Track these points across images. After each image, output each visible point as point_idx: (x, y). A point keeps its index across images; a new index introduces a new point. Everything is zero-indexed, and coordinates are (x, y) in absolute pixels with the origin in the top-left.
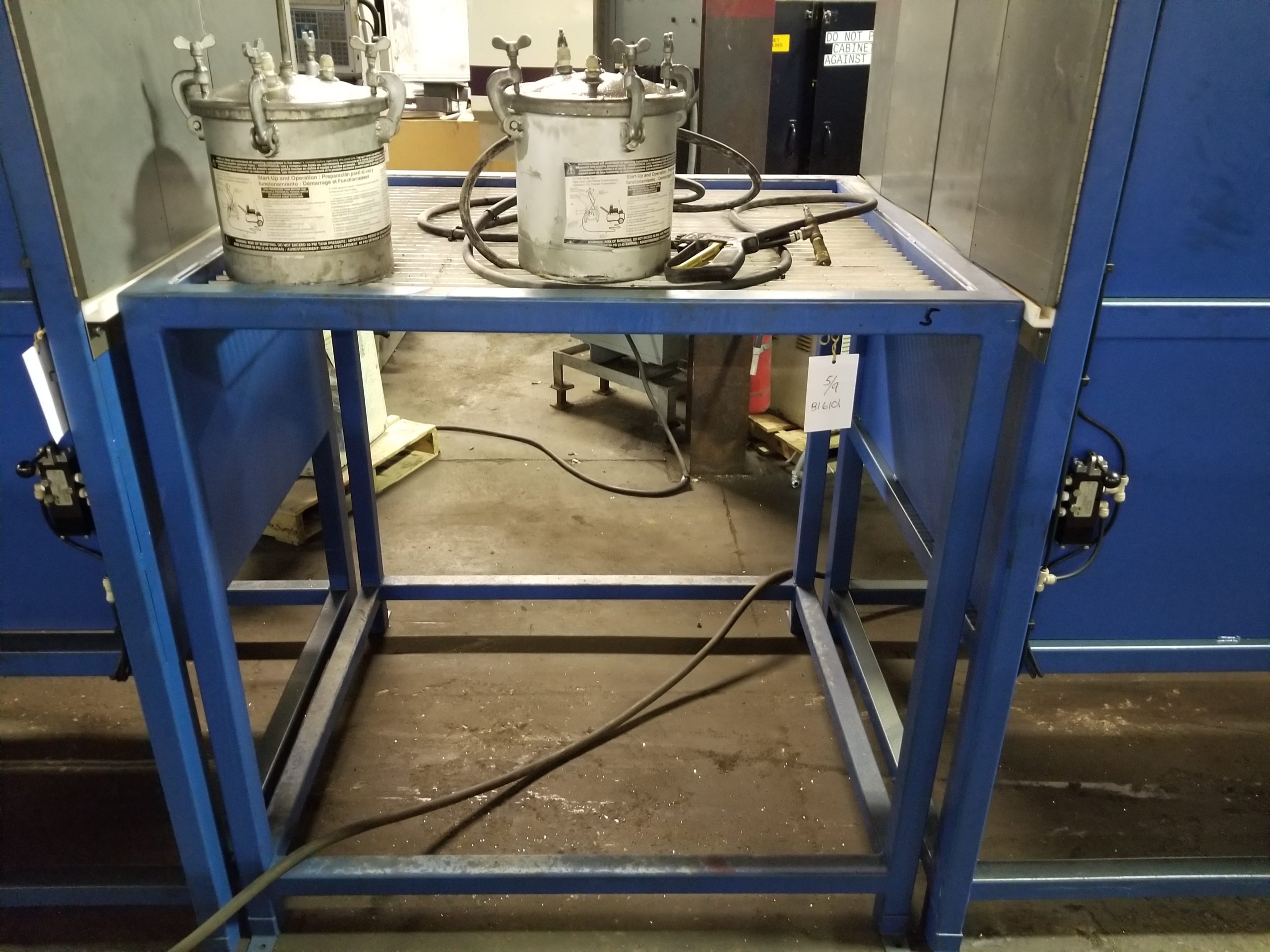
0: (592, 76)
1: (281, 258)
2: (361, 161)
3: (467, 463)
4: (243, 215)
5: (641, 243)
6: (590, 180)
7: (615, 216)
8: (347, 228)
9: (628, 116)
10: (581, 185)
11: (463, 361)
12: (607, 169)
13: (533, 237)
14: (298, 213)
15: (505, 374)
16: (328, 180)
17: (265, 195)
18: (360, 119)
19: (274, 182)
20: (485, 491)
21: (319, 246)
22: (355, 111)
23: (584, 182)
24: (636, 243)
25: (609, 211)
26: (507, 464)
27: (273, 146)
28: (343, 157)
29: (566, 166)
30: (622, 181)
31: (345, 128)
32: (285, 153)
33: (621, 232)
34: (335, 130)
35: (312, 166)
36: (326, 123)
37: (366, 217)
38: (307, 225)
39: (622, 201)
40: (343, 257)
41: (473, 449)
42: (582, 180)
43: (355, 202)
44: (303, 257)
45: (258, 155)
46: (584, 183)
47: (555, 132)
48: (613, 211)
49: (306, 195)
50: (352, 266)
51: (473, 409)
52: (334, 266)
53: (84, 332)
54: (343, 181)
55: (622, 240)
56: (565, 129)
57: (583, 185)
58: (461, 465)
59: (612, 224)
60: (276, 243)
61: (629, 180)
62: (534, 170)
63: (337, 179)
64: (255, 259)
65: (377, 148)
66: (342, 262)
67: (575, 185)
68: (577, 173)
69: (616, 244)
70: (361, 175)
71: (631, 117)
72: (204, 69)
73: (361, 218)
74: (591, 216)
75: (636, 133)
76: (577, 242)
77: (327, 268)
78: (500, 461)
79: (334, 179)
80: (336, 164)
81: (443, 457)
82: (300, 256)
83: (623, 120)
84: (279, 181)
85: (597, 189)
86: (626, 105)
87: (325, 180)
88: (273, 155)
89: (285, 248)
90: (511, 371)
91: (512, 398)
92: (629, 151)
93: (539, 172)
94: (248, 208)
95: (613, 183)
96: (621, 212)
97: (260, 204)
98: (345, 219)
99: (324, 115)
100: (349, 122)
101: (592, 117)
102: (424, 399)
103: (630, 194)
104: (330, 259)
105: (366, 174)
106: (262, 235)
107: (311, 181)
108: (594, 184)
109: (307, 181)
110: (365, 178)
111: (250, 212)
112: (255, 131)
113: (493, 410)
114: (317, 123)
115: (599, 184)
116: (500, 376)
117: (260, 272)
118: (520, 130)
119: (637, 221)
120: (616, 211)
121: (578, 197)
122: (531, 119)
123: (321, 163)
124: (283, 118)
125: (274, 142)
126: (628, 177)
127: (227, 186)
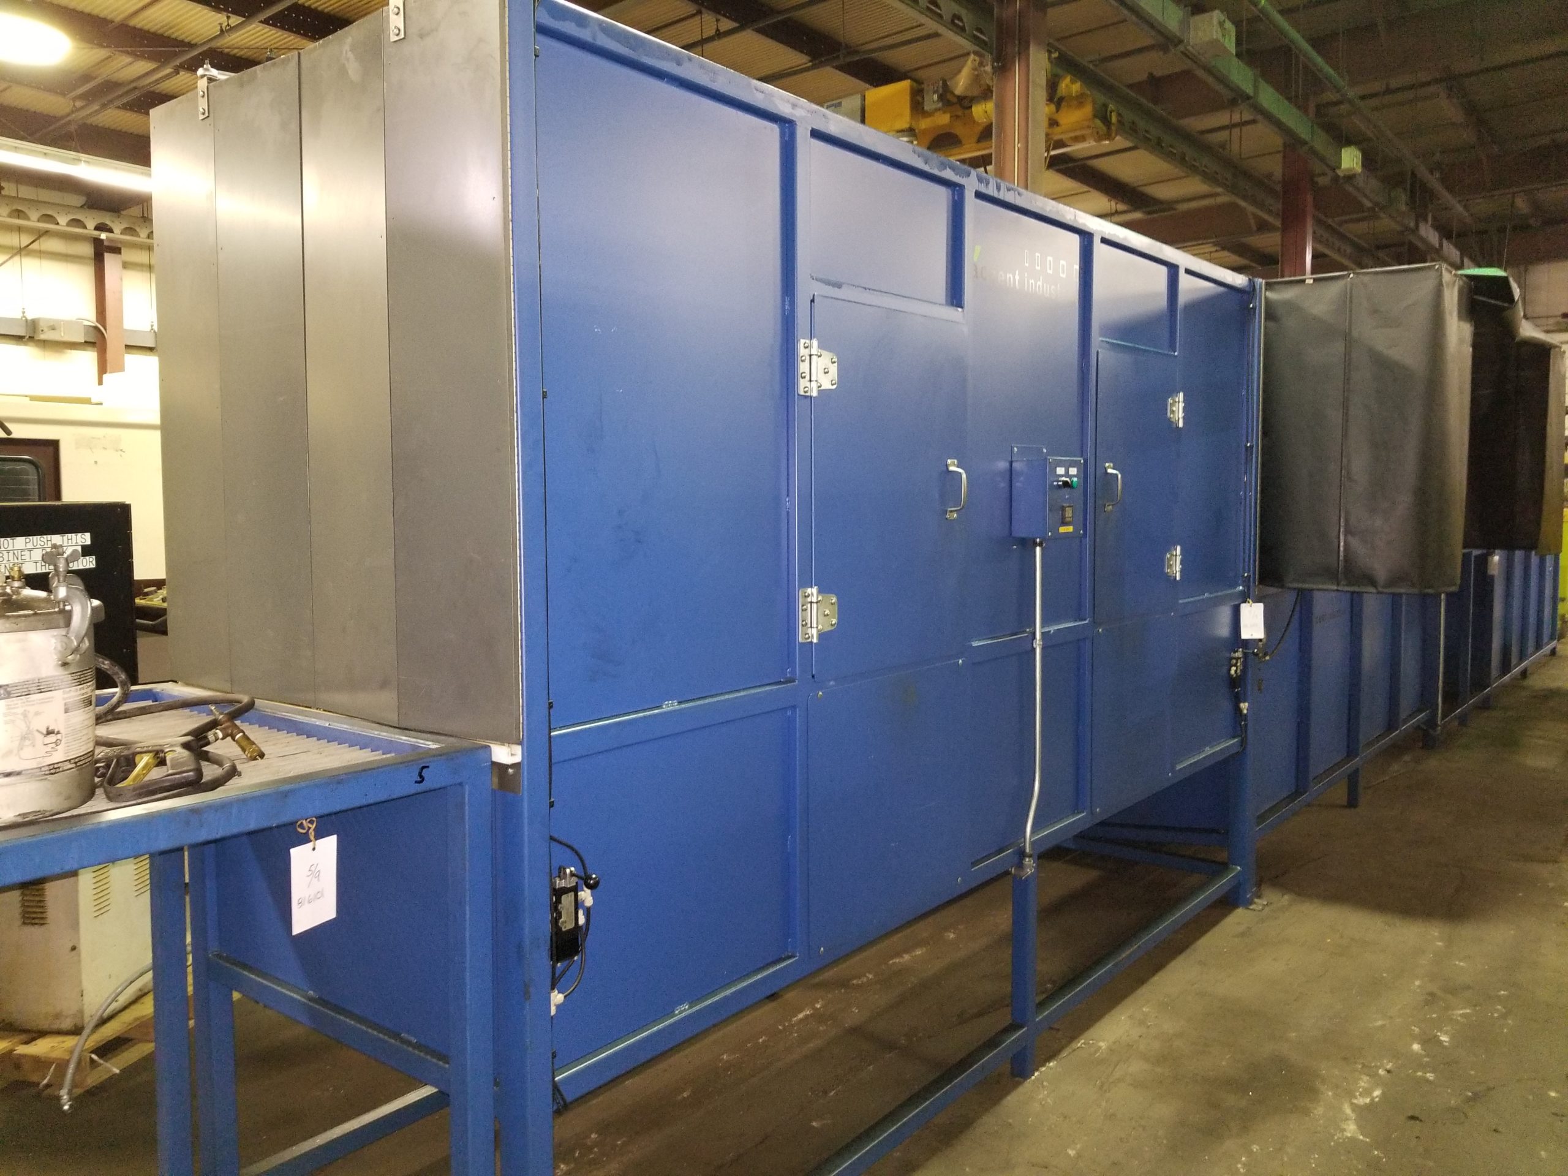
5: (78, 764)
6: (25, 700)
7: (52, 738)
10: (14, 708)
23: (17, 704)
42: (16, 702)
55: (59, 765)
57: (18, 707)
67: (9, 709)
95: (49, 702)
96: (58, 733)
108: (29, 705)
115: (33, 705)
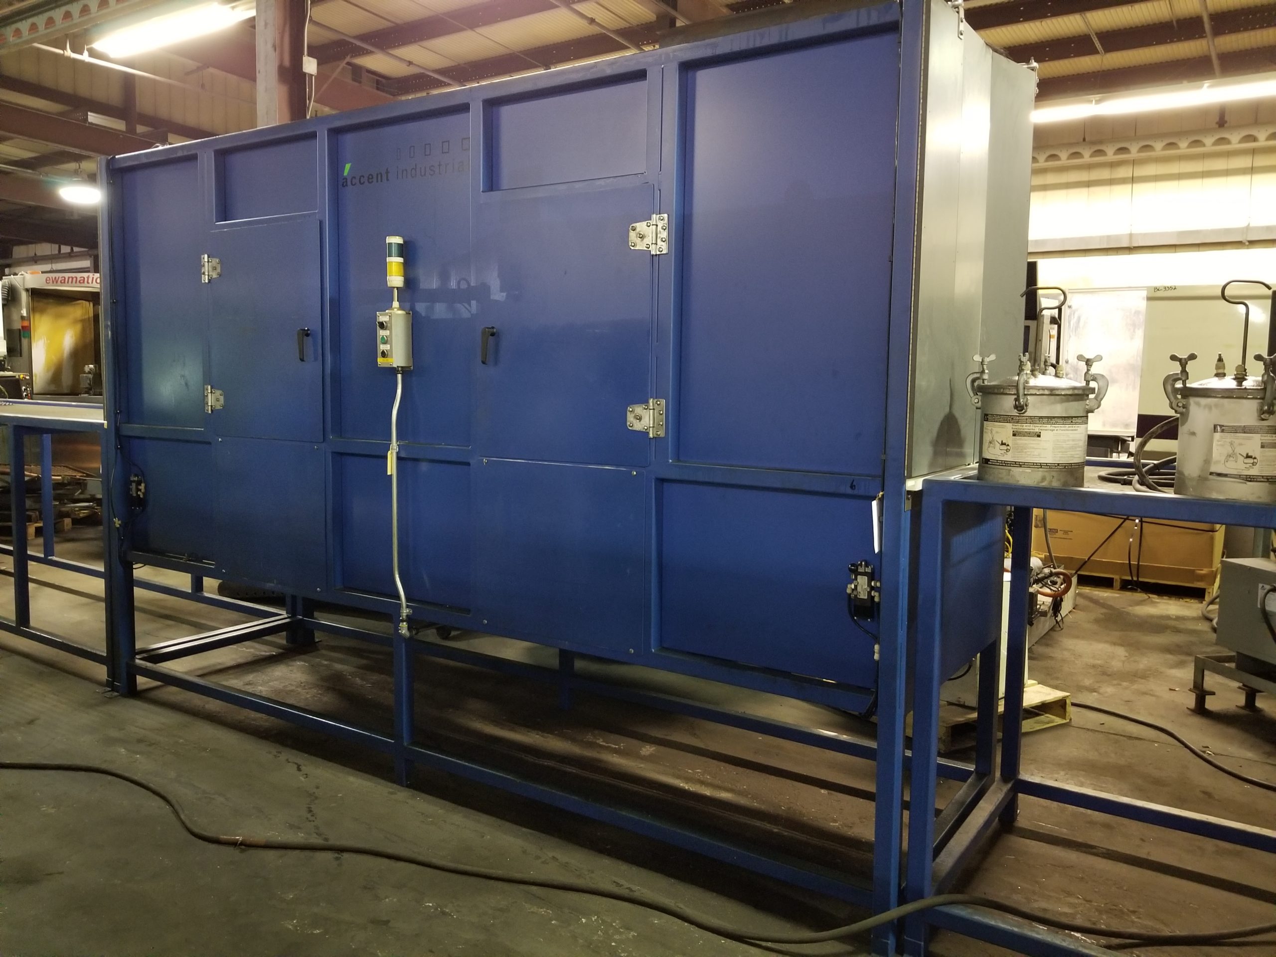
0: (1239, 376)
1: (1016, 471)
2: (1074, 420)
3: (1097, 733)
4: (998, 445)
8: (1060, 457)
9: (1263, 398)
11: (1099, 662)
12: (1245, 430)
13: (1186, 473)
14: (1032, 446)
15: (1142, 679)
16: (1053, 428)
17: (1014, 435)
18: (1077, 397)
19: (1021, 427)
20: (1113, 755)
21: (1041, 465)
22: (1076, 392)
24: (1266, 480)
25: (1245, 456)
26: (1137, 742)
27: (1025, 407)
28: (1065, 417)
29: (1215, 427)
30: (1257, 439)
31: (1068, 401)
32: (1030, 412)
33: (1254, 472)
34: (1062, 401)
35: (1045, 420)
36: (1058, 397)
37: (1073, 453)
38: (1036, 453)
39: (1256, 451)
40: (1054, 474)
41: (1103, 724)
43: (1068, 443)
44: (1030, 471)
45: (1015, 412)
46: (1229, 437)
47: (1209, 407)
48: (1248, 457)
49: (1039, 436)
50: (1059, 480)
51: (1106, 697)
52: (1048, 479)
53: (904, 494)
54: (1062, 430)
56: (1216, 406)
58: (1090, 733)
59: (1248, 466)
60: (1015, 462)
61: (1262, 438)
62: (1191, 431)
63: (1059, 428)
64: (1001, 471)
65: (1085, 415)
66: (1053, 476)
68: (1223, 431)
69: (1249, 479)
70: (1073, 428)
71: (1266, 399)
72: (986, 371)
73: (1068, 453)
74: (1231, 459)
75: (1269, 408)
76: (1219, 475)
77: (1044, 479)
78: (1130, 738)
79: (1057, 428)
80: (1060, 420)
81: (1073, 723)
82: (1028, 470)
83: (1261, 401)
84: (1024, 427)
85: (1237, 442)
86: (1262, 391)
87: (1052, 428)
88: (1024, 413)
89: (1020, 465)
90: (1148, 677)
91: (1147, 696)
92: (1263, 420)
93: (1195, 432)
94: (1002, 442)
97: (1010, 440)
98: (1059, 452)
99: (1057, 392)
100: (1071, 398)
101: (1237, 398)
102: (1059, 682)
103: (1262, 447)
104: (1046, 474)
105: (1076, 428)
106: (1008, 458)
107: (1043, 428)
109: (1041, 428)
110: (1075, 430)
111: (1003, 444)
112: (1017, 400)
113: (1126, 701)
114: (1053, 397)
116: (1136, 679)
117: (1002, 478)
118: (1184, 408)
119: (1268, 465)
120: (1251, 457)
121: (1222, 445)
122: (1192, 400)
123: (1050, 419)
124: (1034, 393)
125: (1026, 405)
126: (1261, 436)
127: (991, 431)
